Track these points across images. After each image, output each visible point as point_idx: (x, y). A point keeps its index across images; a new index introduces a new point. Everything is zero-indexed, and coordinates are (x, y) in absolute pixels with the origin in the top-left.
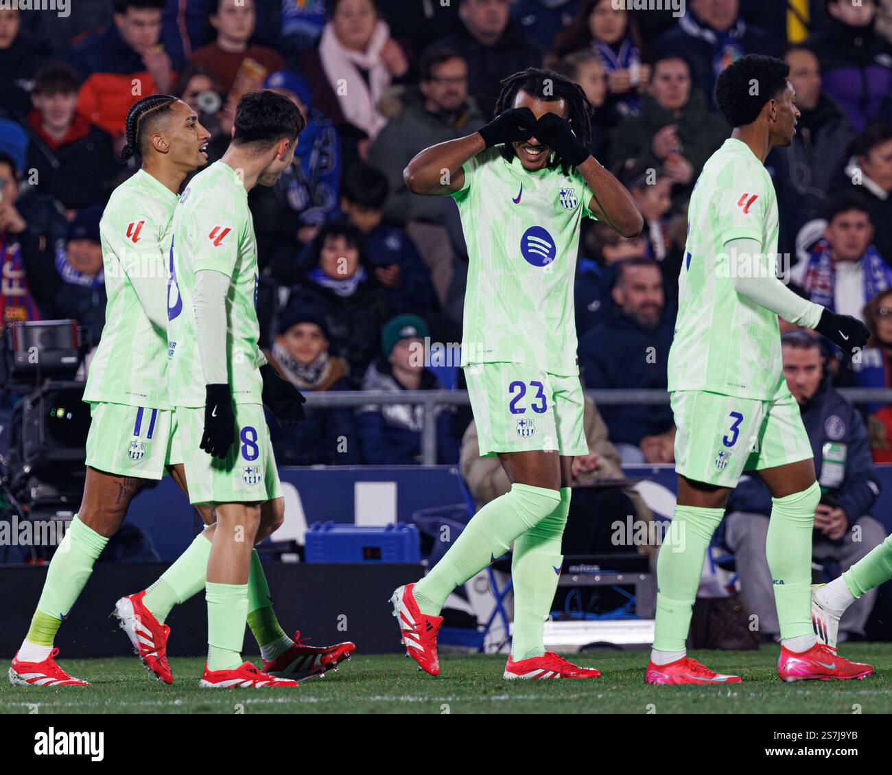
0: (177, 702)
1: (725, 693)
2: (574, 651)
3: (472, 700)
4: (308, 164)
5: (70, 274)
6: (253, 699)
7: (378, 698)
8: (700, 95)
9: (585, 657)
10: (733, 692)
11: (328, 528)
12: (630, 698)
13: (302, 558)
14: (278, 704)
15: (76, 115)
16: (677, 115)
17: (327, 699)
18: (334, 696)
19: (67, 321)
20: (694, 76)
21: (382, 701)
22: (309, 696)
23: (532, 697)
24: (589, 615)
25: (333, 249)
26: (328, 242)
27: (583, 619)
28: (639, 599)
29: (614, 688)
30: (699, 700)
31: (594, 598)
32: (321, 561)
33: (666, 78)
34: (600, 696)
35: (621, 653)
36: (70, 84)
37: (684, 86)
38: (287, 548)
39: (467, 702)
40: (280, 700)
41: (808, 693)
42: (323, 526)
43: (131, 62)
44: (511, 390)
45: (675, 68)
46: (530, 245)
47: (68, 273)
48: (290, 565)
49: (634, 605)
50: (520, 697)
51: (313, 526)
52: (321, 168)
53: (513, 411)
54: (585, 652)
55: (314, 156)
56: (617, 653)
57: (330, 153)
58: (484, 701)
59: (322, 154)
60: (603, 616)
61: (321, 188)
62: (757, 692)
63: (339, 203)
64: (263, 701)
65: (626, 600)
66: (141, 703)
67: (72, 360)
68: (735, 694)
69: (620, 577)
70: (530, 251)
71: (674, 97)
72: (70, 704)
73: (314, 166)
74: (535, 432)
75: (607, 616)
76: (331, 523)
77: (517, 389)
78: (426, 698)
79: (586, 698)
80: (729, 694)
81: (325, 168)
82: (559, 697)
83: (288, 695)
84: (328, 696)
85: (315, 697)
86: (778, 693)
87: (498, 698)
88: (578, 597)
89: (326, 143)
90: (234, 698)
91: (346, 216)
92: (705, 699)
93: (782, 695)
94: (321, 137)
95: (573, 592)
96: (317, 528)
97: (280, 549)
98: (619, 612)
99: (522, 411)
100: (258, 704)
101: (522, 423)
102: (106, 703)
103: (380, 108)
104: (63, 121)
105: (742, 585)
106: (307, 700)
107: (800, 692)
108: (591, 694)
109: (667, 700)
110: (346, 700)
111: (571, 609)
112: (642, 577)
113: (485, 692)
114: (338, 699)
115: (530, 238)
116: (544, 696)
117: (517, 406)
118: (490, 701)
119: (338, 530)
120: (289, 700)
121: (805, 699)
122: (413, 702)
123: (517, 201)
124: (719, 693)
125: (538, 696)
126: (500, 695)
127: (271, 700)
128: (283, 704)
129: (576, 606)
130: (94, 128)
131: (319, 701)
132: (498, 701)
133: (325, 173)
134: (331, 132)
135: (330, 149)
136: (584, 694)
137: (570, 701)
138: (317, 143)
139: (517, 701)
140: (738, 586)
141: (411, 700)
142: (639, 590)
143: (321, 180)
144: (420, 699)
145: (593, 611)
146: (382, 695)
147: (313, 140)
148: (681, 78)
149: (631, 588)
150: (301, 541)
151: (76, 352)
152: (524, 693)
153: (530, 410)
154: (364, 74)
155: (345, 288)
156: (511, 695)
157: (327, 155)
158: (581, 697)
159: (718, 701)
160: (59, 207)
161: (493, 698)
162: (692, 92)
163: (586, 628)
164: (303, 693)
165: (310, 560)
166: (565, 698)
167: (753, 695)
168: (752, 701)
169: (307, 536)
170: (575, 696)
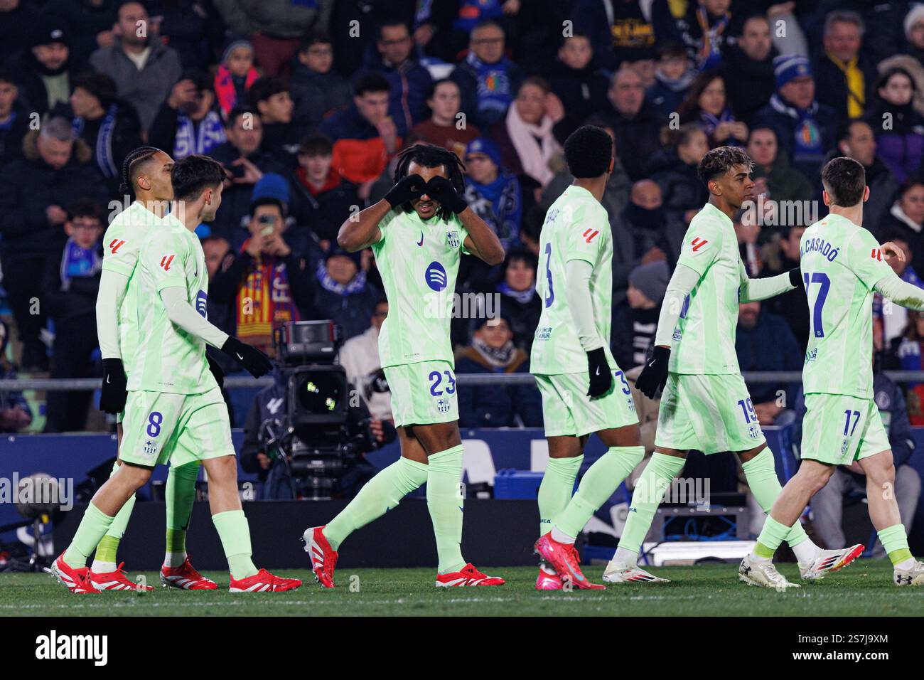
0: (400, 601)
1: (801, 594)
2: (691, 564)
3: (617, 600)
4: (498, 206)
5: (328, 283)
6: (456, 598)
7: (548, 598)
8: (784, 155)
9: (699, 568)
10: (807, 593)
11: (511, 473)
12: (732, 599)
13: (492, 495)
14: (474, 602)
15: (332, 171)
16: (768, 169)
17: (510, 599)
18: (515, 597)
19: (327, 321)
20: (780, 143)
21: (550, 600)
22: (497, 597)
23: (660, 598)
24: (702, 538)
25: (515, 268)
26: (512, 263)
27: (698, 540)
28: (739, 525)
29: (720, 591)
30: (783, 600)
31: (706, 525)
32: (505, 498)
33: (758, 143)
34: (710, 597)
35: (725, 565)
36: (326, 149)
37: (772, 150)
38: (481, 488)
39: (612, 601)
40: (476, 600)
41: (862, 594)
42: (508, 472)
43: (367, 131)
44: (431, 378)
45: (765, 136)
46: (432, 276)
47: (327, 283)
48: (483, 500)
49: (735, 530)
50: (652, 597)
51: (500, 471)
52: (507, 208)
53: (434, 394)
54: (699, 564)
55: (502, 200)
56: (721, 565)
57: (514, 198)
58: (625, 601)
59: (509, 198)
60: (713, 538)
61: (507, 224)
62: (824, 594)
63: (519, 235)
64: (463, 600)
65: (729, 526)
66: (374, 602)
67: (329, 349)
68: (809, 595)
69: (725, 510)
70: (432, 280)
71: (764, 156)
72: (322, 602)
73: (502, 208)
74: (451, 408)
75: (716, 538)
76: (513, 470)
77: (435, 378)
78: (582, 598)
79: (700, 599)
80: (805, 596)
81: (510, 209)
82: (680, 598)
83: (481, 596)
84: (511, 597)
85: (502, 597)
86: (840, 594)
87: (635, 598)
88: (694, 525)
89: (512, 190)
90: (442, 598)
91: (524, 245)
92: (787, 599)
93: (843, 596)
94: (507, 187)
95: (690, 521)
96: (503, 473)
97: (477, 489)
98: (725, 535)
99: (440, 393)
100: (460, 603)
101: (441, 403)
102: (348, 602)
103: (551, 165)
104: (322, 175)
105: (815, 515)
106: (495, 599)
107: (856, 594)
108: (703, 595)
109: (759, 600)
110: (525, 599)
111: (689, 533)
112: (741, 510)
113: (626, 594)
114: (518, 599)
115: (432, 271)
116: (670, 597)
117: (436, 390)
118: (630, 600)
119: (518, 475)
120: (482, 600)
121: (861, 599)
122: (573, 602)
123: (420, 244)
124: (797, 595)
125: (663, 598)
126: (637, 596)
127: (469, 600)
128: (478, 602)
129: (693, 531)
130: (345, 181)
131: (504, 601)
132: (635, 600)
133: (510, 213)
134: (515, 183)
135: (514, 195)
136: (699, 595)
137: (688, 600)
138: (505, 190)
139: (649, 600)
140: (811, 516)
141: (571, 599)
142: (738, 519)
143: (507, 218)
144: (578, 599)
145: (705, 534)
146: (550, 596)
147: (502, 189)
148: (769, 143)
149: (733, 518)
150: (491, 483)
151: (332, 344)
152: (654, 594)
153: (445, 392)
154: (539, 141)
155: (524, 297)
156: (645, 596)
157: (512, 199)
158: (696, 598)
159: (797, 600)
160: (315, 237)
161: (632, 598)
162: (778, 153)
163: (700, 547)
164: (493, 595)
165: (497, 497)
166: (685, 598)
167: (822, 596)
168: (822, 601)
169: (496, 480)
170: (692, 597)
